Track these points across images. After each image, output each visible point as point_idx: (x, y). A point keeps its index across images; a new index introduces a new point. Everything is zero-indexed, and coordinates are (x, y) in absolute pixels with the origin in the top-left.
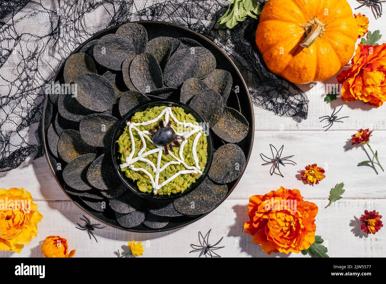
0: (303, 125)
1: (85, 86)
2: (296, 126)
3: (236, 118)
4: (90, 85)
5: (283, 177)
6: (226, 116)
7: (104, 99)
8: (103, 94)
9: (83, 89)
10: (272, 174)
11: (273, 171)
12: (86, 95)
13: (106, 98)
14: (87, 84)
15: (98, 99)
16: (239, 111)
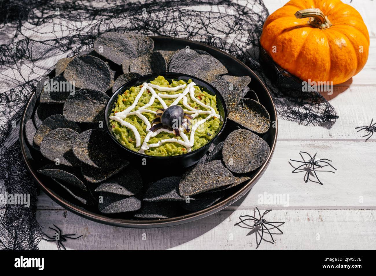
0: (337, 134)
1: (77, 71)
2: (329, 135)
3: (253, 111)
4: (83, 69)
5: (322, 184)
6: (241, 111)
7: (98, 84)
8: (97, 78)
9: (75, 74)
10: (306, 182)
11: (308, 178)
12: (78, 79)
13: (101, 83)
14: (79, 69)
15: (91, 83)
16: (257, 101)
